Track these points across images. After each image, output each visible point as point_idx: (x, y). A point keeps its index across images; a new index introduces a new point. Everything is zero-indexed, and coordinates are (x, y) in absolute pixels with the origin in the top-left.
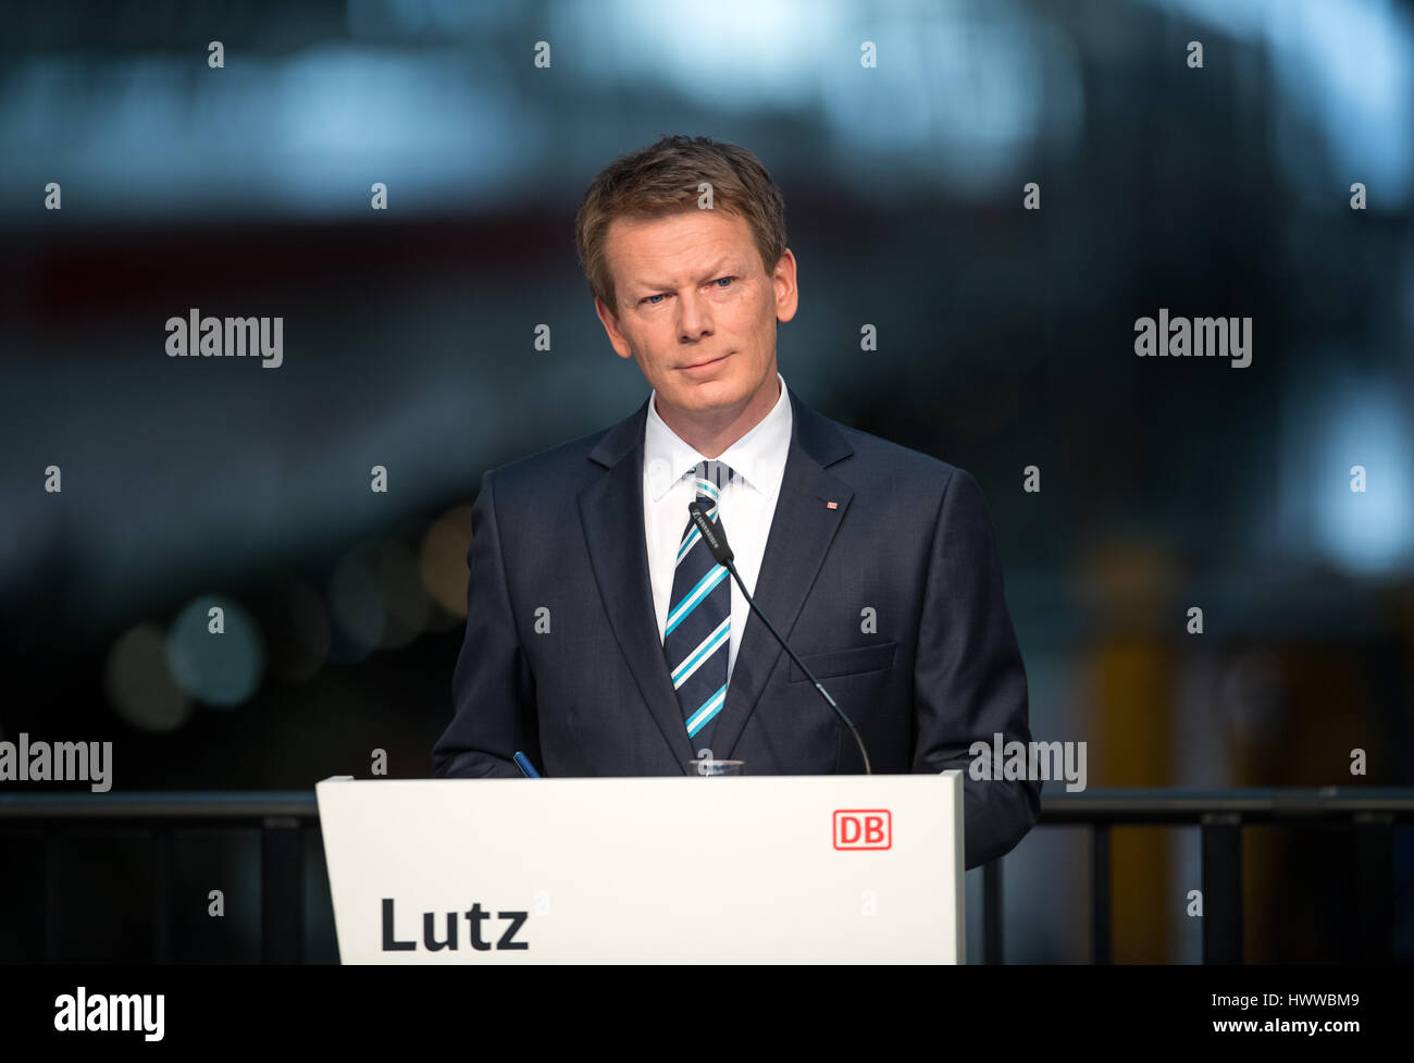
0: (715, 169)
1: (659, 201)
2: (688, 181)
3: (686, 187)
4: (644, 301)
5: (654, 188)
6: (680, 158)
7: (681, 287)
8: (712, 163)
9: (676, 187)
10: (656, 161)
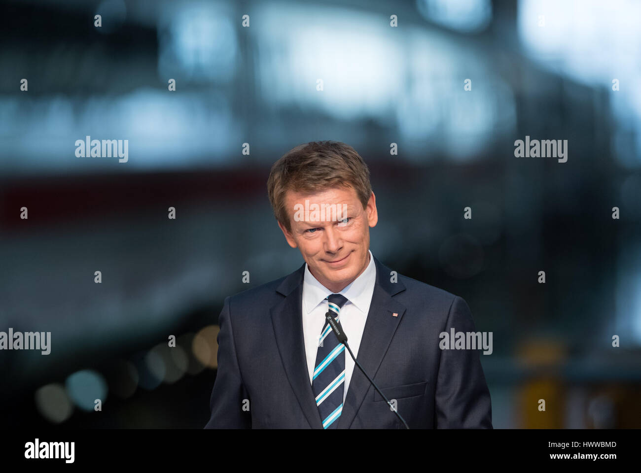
0: (337, 164)
1: (313, 186)
2: (327, 174)
3: (326, 178)
4: (307, 231)
5: (310, 179)
6: (320, 159)
7: (325, 226)
8: (335, 160)
9: (322, 178)
10: (308, 162)
